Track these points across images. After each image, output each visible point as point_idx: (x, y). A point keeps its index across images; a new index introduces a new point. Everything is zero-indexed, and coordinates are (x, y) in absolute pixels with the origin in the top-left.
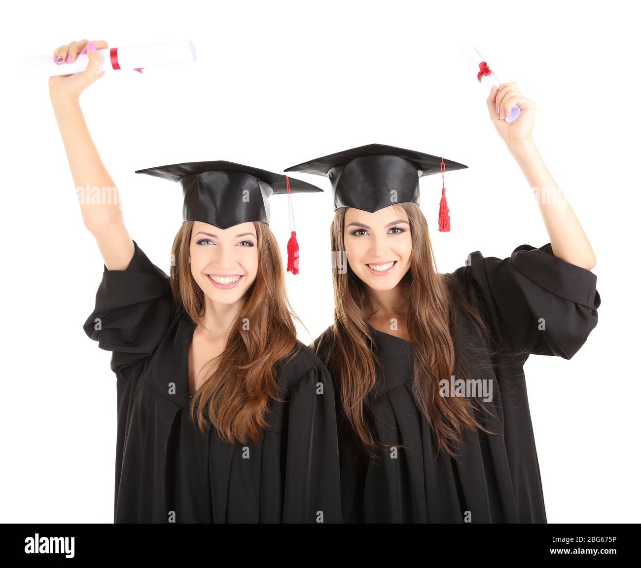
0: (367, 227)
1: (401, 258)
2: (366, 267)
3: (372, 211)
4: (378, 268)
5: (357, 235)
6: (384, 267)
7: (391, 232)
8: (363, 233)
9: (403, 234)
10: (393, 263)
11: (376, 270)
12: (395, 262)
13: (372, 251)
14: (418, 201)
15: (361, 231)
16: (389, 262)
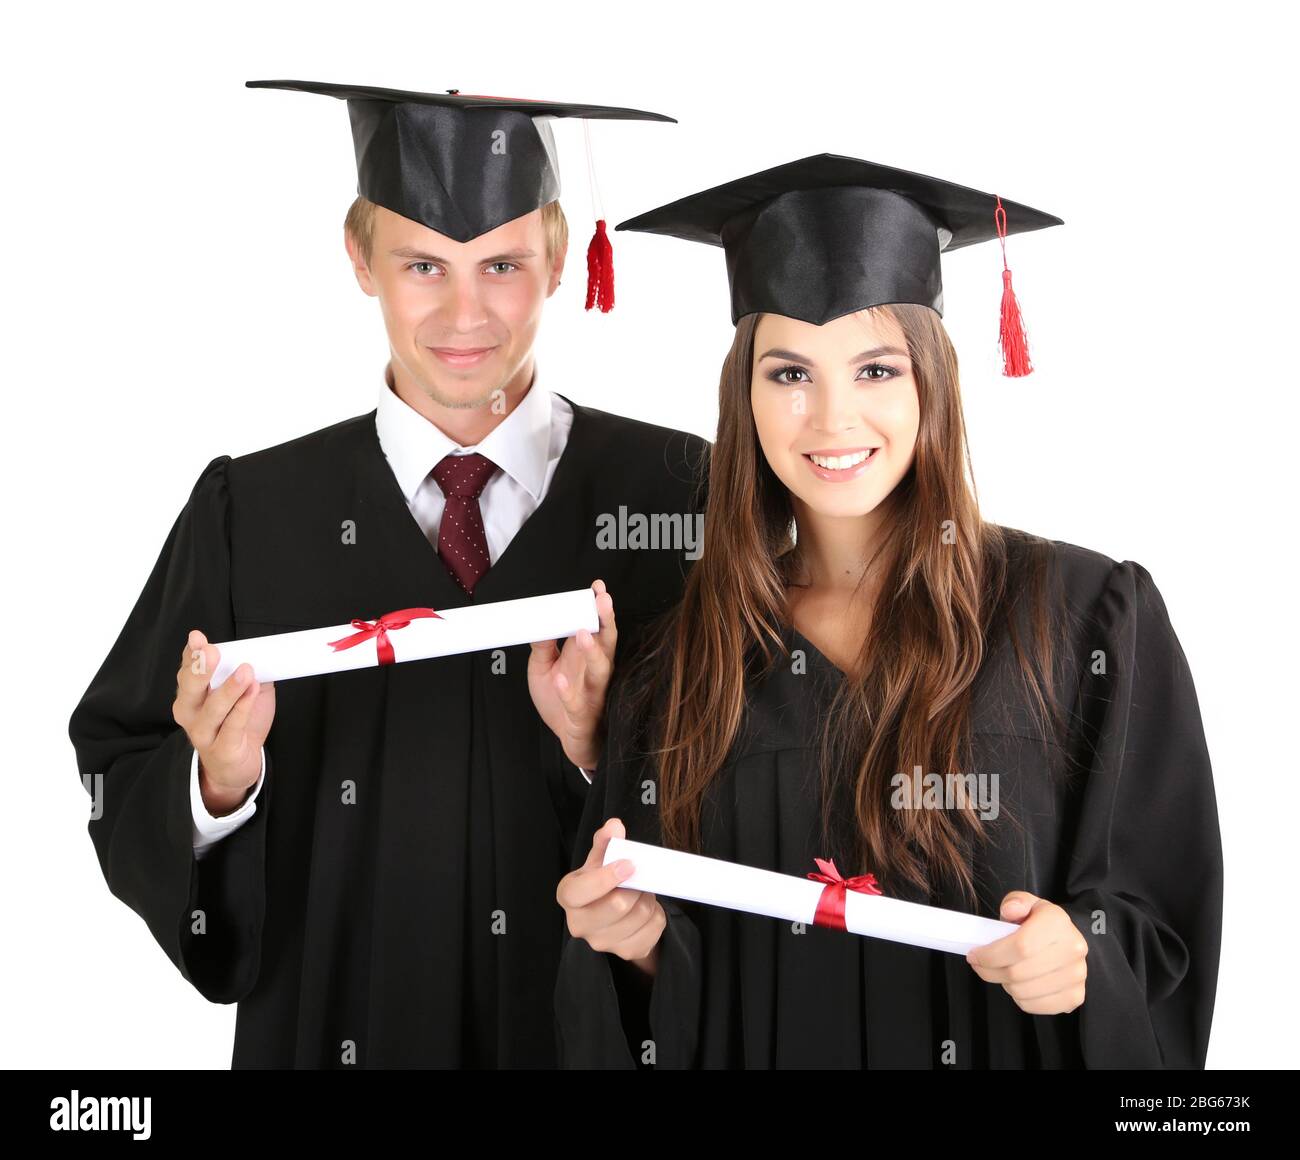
0: (807, 361)
1: (888, 441)
2: (804, 462)
3: (820, 320)
4: (831, 463)
5: (780, 382)
6: (845, 462)
7: (865, 374)
8: (798, 375)
9: (896, 381)
10: (868, 452)
11: (826, 468)
12: (873, 451)
13: (816, 422)
14: (937, 303)
15: (794, 371)
16: (858, 450)
